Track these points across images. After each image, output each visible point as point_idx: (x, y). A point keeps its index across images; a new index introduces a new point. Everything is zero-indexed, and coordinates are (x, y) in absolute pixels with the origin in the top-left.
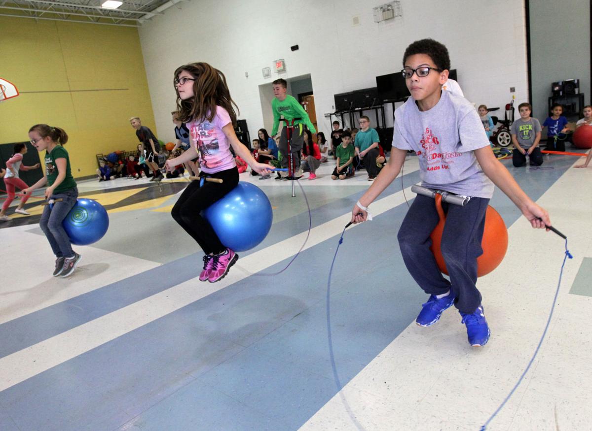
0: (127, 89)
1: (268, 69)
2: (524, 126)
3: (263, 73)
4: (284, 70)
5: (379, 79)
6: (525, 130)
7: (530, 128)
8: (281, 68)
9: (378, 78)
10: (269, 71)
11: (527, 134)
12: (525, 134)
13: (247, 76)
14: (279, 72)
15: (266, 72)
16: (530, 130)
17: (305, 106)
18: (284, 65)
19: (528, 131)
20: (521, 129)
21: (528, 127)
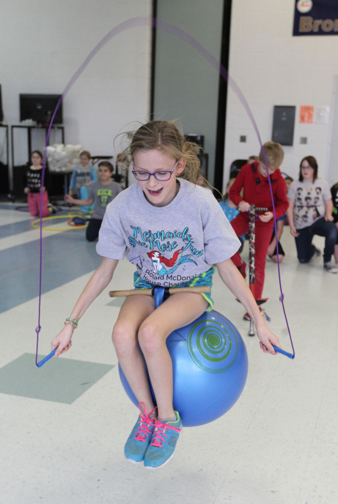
6: (104, 195)
7: (110, 193)
11: (106, 201)
16: (109, 197)
19: (106, 197)
21: (107, 192)
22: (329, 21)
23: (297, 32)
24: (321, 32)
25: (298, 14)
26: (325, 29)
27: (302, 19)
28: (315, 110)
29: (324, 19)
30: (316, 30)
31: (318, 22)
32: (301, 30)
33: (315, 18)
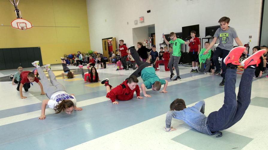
0: (79, 27)
1: (137, 21)
2: (223, 34)
3: (135, 22)
4: (143, 22)
5: (184, 28)
6: (224, 37)
7: (227, 35)
8: (142, 21)
10: (137, 22)
11: (225, 40)
12: (223, 40)
13: (128, 24)
14: (141, 22)
15: (136, 22)
16: (227, 37)
17: (150, 39)
18: (143, 19)
19: (225, 38)
20: (221, 36)
21: (226, 35)
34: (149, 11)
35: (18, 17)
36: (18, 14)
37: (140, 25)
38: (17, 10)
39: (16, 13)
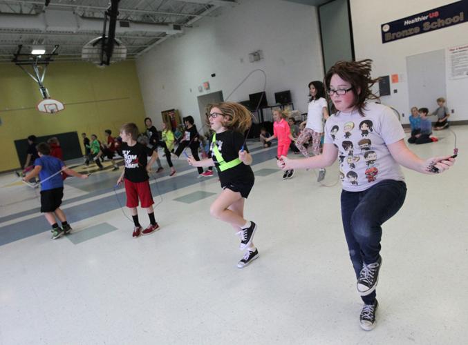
0: (129, 98)
3: (199, 89)
4: (209, 88)
8: (207, 87)
9: (250, 95)
10: (202, 88)
13: (191, 91)
14: (207, 89)
18: (209, 85)
22: (399, 33)
23: (384, 41)
24: (396, 39)
25: (383, 33)
26: (397, 36)
27: (386, 35)
28: (399, 76)
29: (396, 32)
30: (394, 38)
31: (394, 34)
32: (386, 40)
33: (392, 33)
34: (213, 75)
35: (46, 97)
36: (44, 94)
37: (205, 92)
38: (42, 88)
39: (42, 92)
